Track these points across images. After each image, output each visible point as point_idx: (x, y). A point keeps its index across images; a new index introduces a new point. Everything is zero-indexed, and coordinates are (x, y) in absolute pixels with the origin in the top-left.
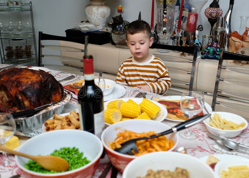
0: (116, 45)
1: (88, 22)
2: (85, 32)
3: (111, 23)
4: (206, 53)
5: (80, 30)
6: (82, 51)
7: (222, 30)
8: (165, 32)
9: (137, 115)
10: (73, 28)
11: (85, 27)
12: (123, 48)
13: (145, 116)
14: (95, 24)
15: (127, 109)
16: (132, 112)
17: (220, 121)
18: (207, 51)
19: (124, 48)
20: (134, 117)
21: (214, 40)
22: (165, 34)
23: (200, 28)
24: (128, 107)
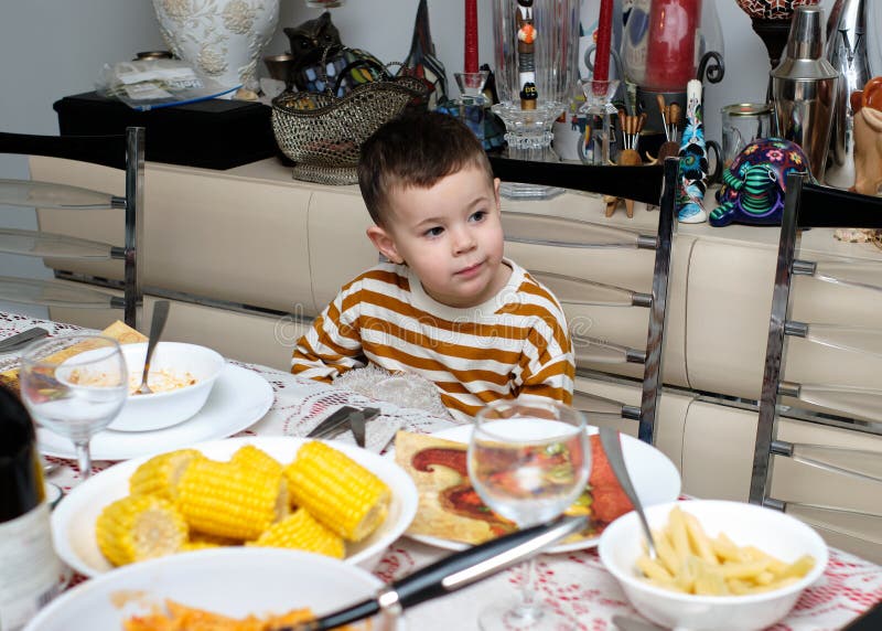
0: (296, 169)
1: (168, 55)
2: (147, 107)
3: (283, 59)
4: (734, 194)
5: (122, 99)
6: (116, 202)
7: (820, 76)
8: (528, 96)
9: (258, 527)
10: (91, 89)
11: (146, 83)
12: (327, 182)
13: (296, 531)
14: (202, 65)
15: (208, 495)
16: (236, 509)
17: (694, 549)
18: (738, 184)
19: (334, 183)
20: (249, 534)
21: (781, 129)
22: (529, 103)
23: (710, 71)
24: (218, 487)
